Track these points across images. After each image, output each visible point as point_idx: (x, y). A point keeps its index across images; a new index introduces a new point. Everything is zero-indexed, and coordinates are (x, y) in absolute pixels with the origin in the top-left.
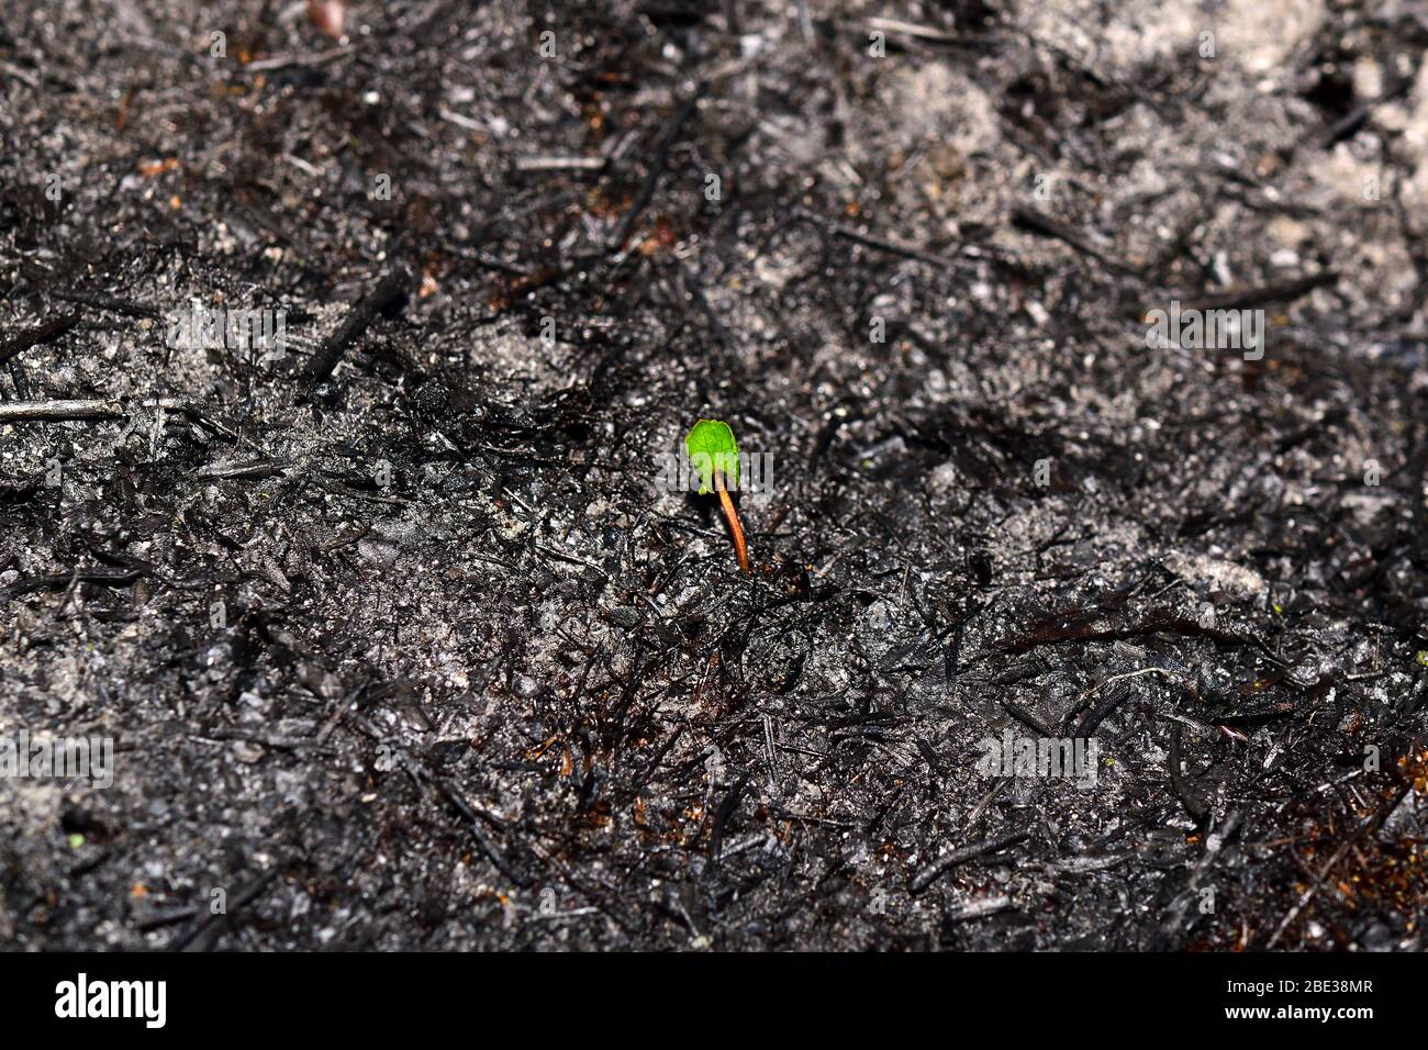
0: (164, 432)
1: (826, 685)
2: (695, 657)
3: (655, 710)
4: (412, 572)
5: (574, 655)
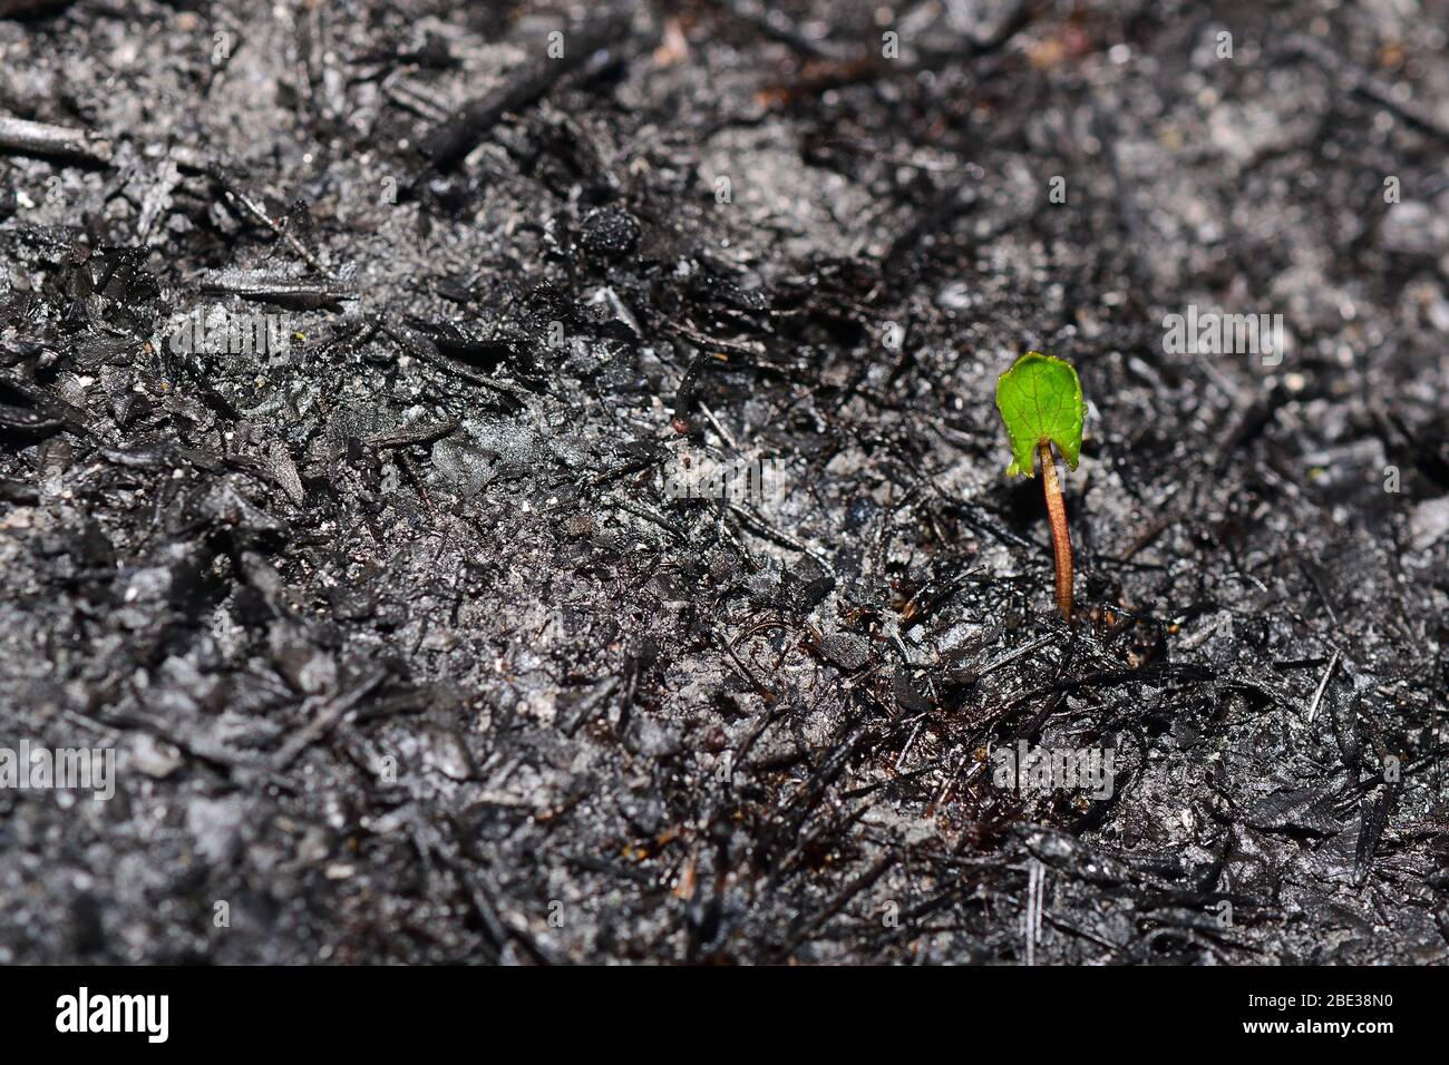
0: (168, 203)
1: (1153, 829)
2: (945, 742)
3: (856, 818)
4: (508, 509)
5: (747, 700)
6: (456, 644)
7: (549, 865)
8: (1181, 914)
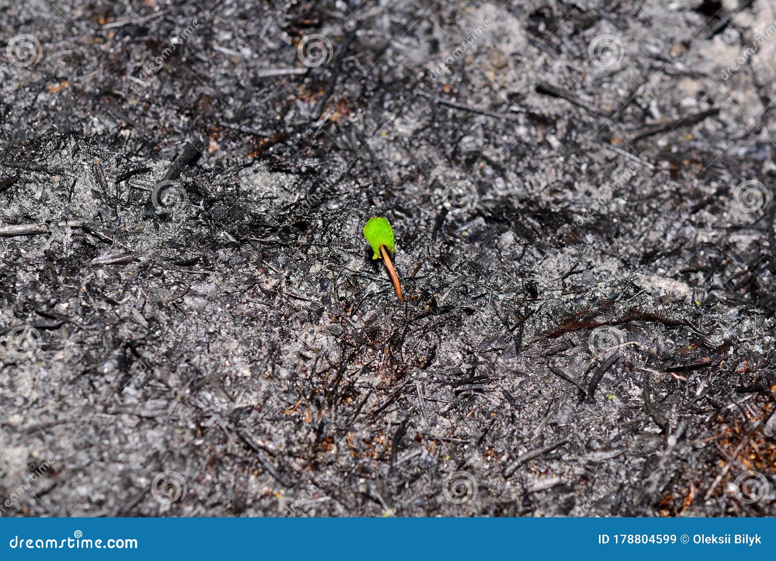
0: (71, 240)
1: (449, 362)
2: (375, 349)
3: (354, 382)
4: (215, 312)
5: (308, 354)
6: (212, 360)
7: (263, 423)
8: (467, 386)
